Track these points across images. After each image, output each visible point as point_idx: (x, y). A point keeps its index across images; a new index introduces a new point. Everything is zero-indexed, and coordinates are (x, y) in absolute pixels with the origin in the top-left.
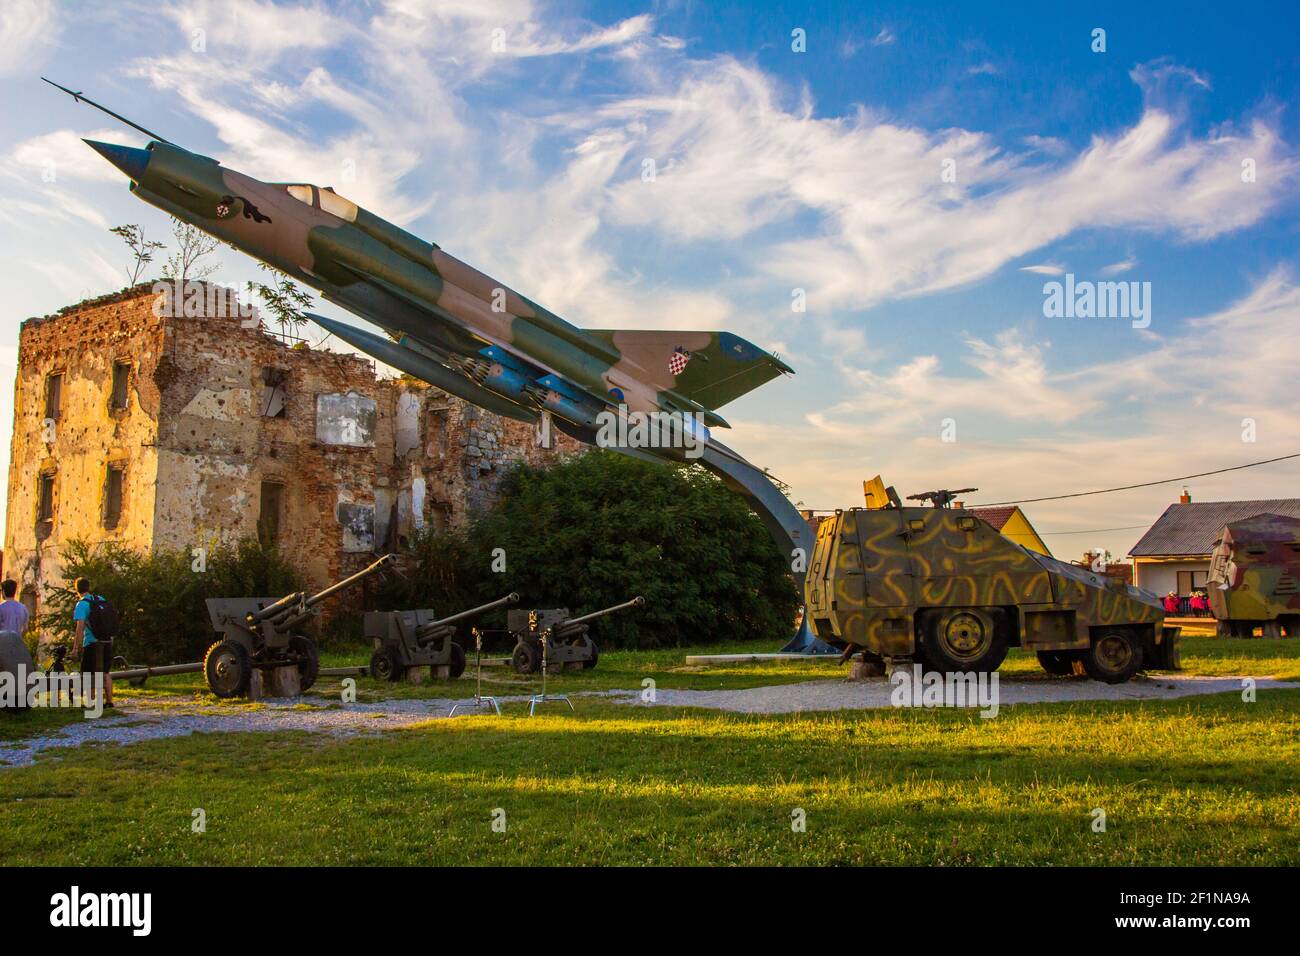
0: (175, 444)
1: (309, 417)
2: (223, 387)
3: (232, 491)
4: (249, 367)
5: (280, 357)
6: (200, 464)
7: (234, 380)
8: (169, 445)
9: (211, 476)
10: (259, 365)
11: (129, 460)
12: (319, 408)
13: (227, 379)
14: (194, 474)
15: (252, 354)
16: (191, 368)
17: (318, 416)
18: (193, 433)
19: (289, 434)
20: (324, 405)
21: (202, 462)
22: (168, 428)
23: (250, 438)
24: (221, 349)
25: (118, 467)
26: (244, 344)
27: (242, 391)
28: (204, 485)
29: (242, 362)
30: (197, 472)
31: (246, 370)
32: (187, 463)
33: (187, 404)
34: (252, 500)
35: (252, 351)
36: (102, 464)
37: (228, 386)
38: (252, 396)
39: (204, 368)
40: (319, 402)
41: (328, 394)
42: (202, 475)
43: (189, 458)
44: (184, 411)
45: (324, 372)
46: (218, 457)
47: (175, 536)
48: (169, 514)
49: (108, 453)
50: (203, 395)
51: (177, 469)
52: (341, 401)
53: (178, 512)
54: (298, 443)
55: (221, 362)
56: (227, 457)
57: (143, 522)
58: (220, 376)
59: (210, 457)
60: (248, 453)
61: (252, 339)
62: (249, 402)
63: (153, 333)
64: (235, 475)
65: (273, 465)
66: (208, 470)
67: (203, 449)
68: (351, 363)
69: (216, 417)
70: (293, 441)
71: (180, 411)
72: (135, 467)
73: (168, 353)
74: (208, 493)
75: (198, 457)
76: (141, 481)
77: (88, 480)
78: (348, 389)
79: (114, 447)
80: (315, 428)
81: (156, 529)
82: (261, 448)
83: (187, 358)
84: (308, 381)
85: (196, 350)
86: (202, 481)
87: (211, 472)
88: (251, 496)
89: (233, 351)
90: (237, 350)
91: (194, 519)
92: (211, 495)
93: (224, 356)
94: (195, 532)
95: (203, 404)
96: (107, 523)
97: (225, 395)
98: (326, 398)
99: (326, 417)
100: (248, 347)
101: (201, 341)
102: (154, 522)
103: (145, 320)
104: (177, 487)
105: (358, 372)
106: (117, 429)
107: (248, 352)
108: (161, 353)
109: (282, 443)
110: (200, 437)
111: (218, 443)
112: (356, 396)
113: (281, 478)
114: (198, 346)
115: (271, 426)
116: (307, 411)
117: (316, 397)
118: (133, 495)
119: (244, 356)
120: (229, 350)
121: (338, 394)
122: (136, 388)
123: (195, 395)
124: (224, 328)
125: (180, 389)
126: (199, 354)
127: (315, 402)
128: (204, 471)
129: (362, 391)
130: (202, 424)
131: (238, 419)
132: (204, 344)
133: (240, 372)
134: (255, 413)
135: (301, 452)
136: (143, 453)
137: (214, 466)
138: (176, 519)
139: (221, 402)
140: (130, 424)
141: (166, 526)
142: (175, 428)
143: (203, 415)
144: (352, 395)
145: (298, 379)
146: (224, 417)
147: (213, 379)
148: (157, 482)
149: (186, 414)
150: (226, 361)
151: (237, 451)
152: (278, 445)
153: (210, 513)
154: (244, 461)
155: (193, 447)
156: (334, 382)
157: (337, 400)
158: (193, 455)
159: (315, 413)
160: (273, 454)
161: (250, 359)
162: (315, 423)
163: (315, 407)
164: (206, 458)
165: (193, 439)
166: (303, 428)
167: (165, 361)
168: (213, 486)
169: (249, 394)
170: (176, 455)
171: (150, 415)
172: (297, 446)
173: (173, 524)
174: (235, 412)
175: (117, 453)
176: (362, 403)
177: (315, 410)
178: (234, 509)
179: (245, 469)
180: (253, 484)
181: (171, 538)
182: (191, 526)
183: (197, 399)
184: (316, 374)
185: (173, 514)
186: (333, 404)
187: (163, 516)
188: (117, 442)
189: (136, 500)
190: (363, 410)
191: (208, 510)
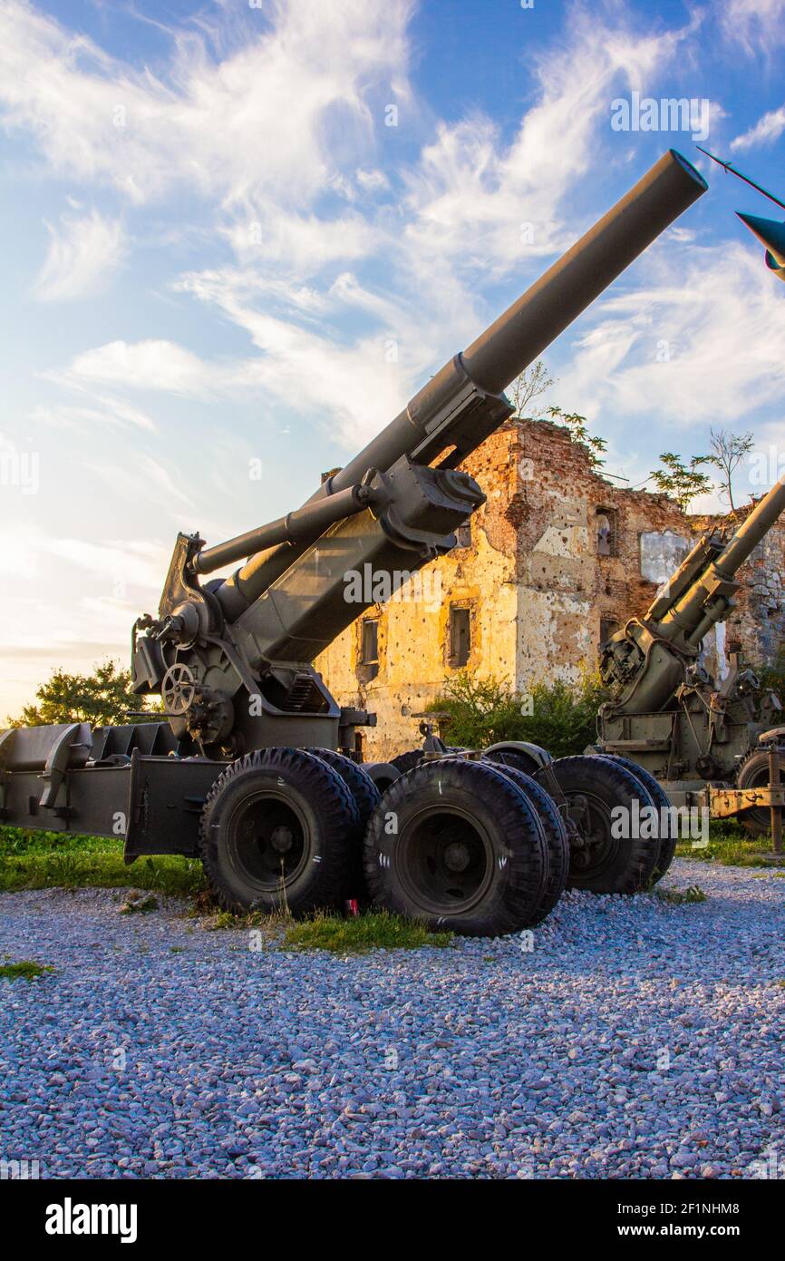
0: (531, 581)
1: (634, 555)
2: (566, 525)
3: (577, 629)
4: (585, 505)
5: (609, 496)
6: (551, 601)
7: (574, 518)
8: (525, 581)
9: (560, 613)
10: (592, 504)
11: (478, 598)
12: (643, 546)
13: (569, 517)
14: (546, 611)
15: (587, 492)
16: (539, 506)
17: (642, 554)
18: (544, 569)
19: (620, 573)
20: (646, 543)
21: (552, 600)
22: (523, 565)
23: (589, 576)
24: (562, 487)
25: (463, 606)
26: (580, 483)
27: (581, 529)
28: (555, 622)
29: (579, 501)
30: (549, 609)
31: (583, 507)
32: (540, 600)
33: (538, 541)
34: (593, 638)
35: (586, 489)
36: (443, 604)
37: (569, 524)
38: (589, 534)
39: (549, 506)
40: (642, 540)
41: (649, 532)
42: (553, 612)
43: (542, 595)
44: (535, 549)
45: (644, 511)
46: (565, 594)
47: (534, 673)
48: (528, 651)
49: (450, 593)
50: (550, 532)
51: (533, 606)
52: (660, 539)
53: (535, 649)
54: (628, 581)
55: (563, 500)
56: (572, 594)
57: (501, 659)
58: (563, 514)
59: (559, 595)
60: (589, 590)
61: (584, 477)
62: (587, 540)
63: (500, 473)
64: (579, 612)
65: (609, 603)
66: (557, 607)
67: (552, 586)
68: (664, 502)
69: (561, 555)
70: (623, 579)
71: (533, 548)
72: (486, 605)
73: (521, 491)
74: (558, 630)
75: (549, 594)
76: (496, 619)
77: (424, 620)
78: (664, 528)
79: (458, 587)
80: (640, 567)
81: (518, 666)
82: (598, 587)
83: (536, 496)
84: (633, 520)
85: (543, 488)
86: (553, 618)
87: (560, 608)
88: (593, 633)
89: (572, 489)
90: (575, 489)
91: (548, 656)
92: (561, 632)
93: (565, 495)
94: (550, 669)
95: (550, 542)
96: (451, 662)
97: (567, 533)
98: (648, 536)
99: (648, 555)
100: (583, 486)
101: (546, 479)
102: (517, 658)
103: (489, 460)
104: (533, 623)
105: (671, 511)
106: (459, 569)
107: (583, 490)
108: (513, 491)
109: (614, 581)
110: (550, 574)
111: (564, 581)
112: (672, 535)
113: (615, 616)
114: (544, 484)
115: (605, 564)
116: (633, 549)
117: (639, 535)
118: (485, 634)
119: (581, 495)
120: (568, 488)
121: (656, 533)
122: (482, 527)
123: (544, 533)
124: (563, 467)
125: (531, 526)
126: (545, 492)
127: (639, 540)
128: (554, 608)
129: (676, 529)
130: (550, 561)
131: (579, 557)
132: (549, 482)
133: (578, 511)
134: (592, 551)
135: (631, 590)
136: (496, 591)
137: (562, 603)
138: (534, 656)
139: (565, 540)
140: (477, 562)
141: (526, 662)
142: (530, 564)
143: (551, 553)
144: (668, 534)
145: (625, 518)
146: (567, 555)
147: (557, 516)
148: (517, 618)
149: (538, 551)
150: (567, 499)
151: (579, 589)
152: (611, 582)
153: (560, 650)
154: (586, 599)
155: (544, 584)
156: (653, 521)
157: (656, 538)
158: (545, 592)
159: (639, 552)
160: (608, 591)
161: (586, 497)
162: (639, 562)
163: (639, 545)
164: (556, 595)
165: (543, 576)
166: (630, 566)
167: (517, 499)
168: (562, 623)
169: (586, 532)
170: (531, 592)
171: (504, 552)
172: (627, 584)
173: (532, 659)
174: (576, 549)
175: (461, 593)
176: (677, 542)
177: (639, 549)
178: (579, 646)
179: (586, 606)
180: (594, 621)
181: (530, 674)
182: (546, 663)
183: (545, 537)
184: (638, 513)
185: (532, 651)
186: (654, 543)
187: (523, 653)
188: (461, 582)
189: (490, 638)
190: (677, 549)
191: (559, 647)
